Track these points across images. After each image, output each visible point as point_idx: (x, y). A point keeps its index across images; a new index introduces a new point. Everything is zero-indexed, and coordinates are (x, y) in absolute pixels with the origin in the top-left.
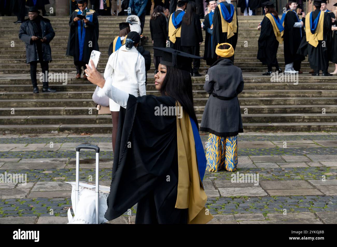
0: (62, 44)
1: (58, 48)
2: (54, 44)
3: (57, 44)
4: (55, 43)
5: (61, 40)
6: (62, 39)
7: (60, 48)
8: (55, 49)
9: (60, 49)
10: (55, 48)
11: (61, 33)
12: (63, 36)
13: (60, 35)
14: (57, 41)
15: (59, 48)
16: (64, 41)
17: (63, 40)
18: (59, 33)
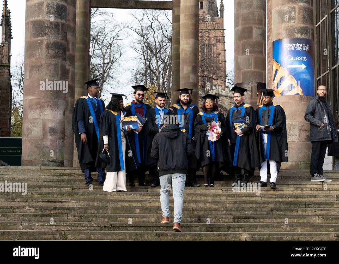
0: (94, 219)
1: (88, 226)
2: (77, 218)
3: (83, 219)
4: (79, 217)
5: (89, 211)
6: (91, 209)
7: (93, 226)
8: (83, 228)
9: (92, 228)
10: (82, 226)
11: (86, 197)
12: (91, 203)
13: (84, 201)
14: (81, 213)
15: (91, 226)
16: (96, 212)
17: (93, 211)
18: (81, 197)
